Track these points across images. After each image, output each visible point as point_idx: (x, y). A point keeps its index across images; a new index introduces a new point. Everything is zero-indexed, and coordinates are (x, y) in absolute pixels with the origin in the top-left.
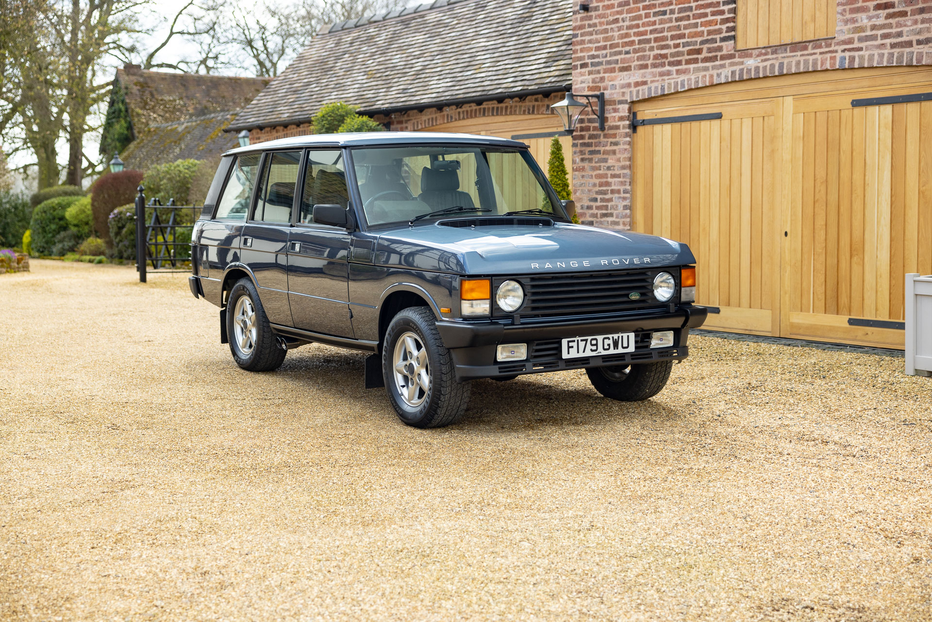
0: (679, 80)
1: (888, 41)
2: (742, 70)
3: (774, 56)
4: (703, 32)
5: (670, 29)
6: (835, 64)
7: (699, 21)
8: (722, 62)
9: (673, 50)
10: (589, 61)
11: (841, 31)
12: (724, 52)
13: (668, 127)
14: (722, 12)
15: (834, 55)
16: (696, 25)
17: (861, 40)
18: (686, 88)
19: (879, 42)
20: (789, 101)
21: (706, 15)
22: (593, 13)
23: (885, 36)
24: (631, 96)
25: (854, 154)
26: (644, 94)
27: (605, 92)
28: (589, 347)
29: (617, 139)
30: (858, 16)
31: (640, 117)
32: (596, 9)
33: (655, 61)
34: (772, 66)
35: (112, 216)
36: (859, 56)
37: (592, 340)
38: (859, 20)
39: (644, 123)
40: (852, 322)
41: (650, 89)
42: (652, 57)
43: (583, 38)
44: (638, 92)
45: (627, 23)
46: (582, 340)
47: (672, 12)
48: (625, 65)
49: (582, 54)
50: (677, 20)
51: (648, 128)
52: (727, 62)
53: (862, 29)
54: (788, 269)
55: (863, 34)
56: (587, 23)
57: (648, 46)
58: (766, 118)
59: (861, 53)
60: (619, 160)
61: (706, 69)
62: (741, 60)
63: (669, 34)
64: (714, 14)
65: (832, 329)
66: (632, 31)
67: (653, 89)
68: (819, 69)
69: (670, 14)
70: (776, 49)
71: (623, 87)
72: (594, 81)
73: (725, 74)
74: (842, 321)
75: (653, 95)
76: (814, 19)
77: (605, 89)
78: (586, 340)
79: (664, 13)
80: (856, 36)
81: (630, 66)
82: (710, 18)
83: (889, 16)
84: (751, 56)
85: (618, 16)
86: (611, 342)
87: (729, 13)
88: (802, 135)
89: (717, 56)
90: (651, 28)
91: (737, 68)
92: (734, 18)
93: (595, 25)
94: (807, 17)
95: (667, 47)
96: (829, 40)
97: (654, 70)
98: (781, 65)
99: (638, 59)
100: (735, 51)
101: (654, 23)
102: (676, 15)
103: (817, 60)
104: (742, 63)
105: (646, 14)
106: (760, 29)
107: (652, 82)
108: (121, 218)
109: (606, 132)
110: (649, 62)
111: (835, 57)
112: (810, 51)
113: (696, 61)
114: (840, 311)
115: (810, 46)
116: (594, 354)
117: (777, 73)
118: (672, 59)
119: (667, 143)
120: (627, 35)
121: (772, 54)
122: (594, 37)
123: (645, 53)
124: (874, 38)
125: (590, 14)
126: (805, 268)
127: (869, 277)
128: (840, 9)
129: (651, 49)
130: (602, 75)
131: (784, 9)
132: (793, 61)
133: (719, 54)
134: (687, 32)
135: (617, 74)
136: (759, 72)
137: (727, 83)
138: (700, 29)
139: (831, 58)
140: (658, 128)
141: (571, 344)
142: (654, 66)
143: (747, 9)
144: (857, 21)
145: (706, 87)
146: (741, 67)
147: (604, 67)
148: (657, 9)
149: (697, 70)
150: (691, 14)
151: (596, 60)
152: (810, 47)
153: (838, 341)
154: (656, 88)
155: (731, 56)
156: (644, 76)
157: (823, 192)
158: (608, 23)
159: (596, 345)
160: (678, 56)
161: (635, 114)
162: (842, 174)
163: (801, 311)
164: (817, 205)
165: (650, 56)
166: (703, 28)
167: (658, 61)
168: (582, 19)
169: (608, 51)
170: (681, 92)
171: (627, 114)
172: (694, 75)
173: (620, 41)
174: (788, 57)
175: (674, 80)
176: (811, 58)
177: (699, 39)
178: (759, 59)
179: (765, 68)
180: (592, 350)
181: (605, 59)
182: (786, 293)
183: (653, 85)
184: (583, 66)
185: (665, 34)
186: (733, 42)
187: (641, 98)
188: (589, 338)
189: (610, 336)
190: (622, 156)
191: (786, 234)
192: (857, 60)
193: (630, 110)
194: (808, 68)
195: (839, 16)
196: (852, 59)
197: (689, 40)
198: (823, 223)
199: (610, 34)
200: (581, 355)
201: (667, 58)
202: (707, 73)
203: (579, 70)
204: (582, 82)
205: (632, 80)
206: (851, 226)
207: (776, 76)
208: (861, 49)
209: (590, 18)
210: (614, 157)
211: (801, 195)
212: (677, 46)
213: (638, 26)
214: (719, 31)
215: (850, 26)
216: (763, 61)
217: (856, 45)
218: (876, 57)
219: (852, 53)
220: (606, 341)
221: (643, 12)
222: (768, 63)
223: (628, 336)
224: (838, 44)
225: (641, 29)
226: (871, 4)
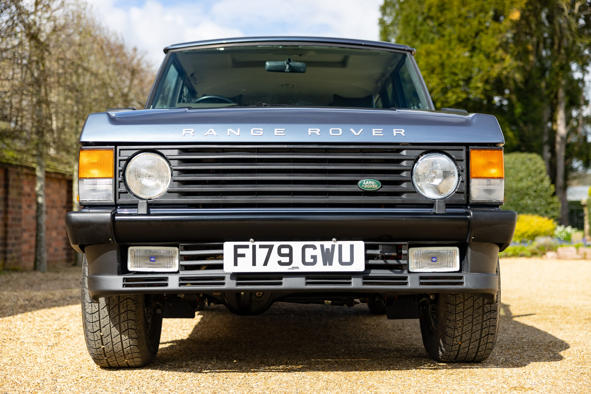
28: (275, 257)
37: (281, 247)
46: (261, 247)
78: (271, 248)
86: (318, 253)
116: (285, 269)
141: (240, 251)
159: (290, 255)
180: (280, 263)
188: (277, 244)
189: (317, 244)
200: (260, 268)
220: (309, 252)
223: (352, 247)
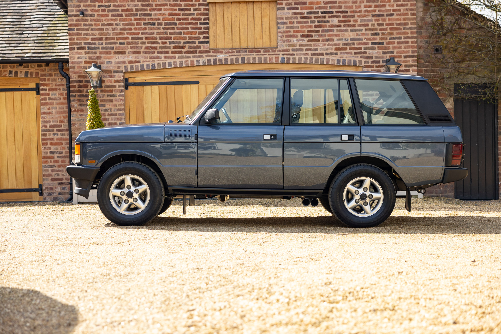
0: (167, 62)
1: (310, 52)
2: (215, 60)
3: (238, 54)
4: (185, 37)
5: (158, 33)
6: (278, 60)
7: (182, 31)
8: (201, 54)
9: (162, 45)
10: (86, 46)
11: (281, 45)
12: (202, 49)
13: (156, 88)
14: (200, 28)
16: (179, 33)
17: (293, 50)
18: (173, 67)
19: (304, 52)
21: (188, 29)
22: (89, 18)
23: (307, 50)
24: (126, 69)
26: (137, 68)
27: (102, 65)
29: (114, 93)
30: (292, 39)
31: (132, 81)
32: (92, 15)
33: (146, 50)
34: (237, 59)
36: (293, 58)
38: (292, 41)
39: (135, 84)
41: (142, 65)
42: (143, 48)
44: (132, 66)
45: (121, 27)
47: (160, 24)
48: (120, 51)
50: (164, 29)
51: (139, 87)
52: (204, 54)
53: (294, 45)
55: (295, 48)
57: (140, 41)
59: (294, 56)
60: (115, 105)
61: (188, 57)
62: (214, 54)
63: (158, 36)
64: (193, 28)
66: (125, 32)
67: (145, 66)
68: (268, 62)
69: (158, 25)
70: (239, 50)
71: (118, 63)
72: (90, 58)
73: (203, 60)
75: (145, 69)
76: (262, 38)
77: (102, 63)
79: (153, 24)
80: (291, 48)
81: (125, 52)
82: (190, 30)
83: (309, 41)
84: (222, 52)
85: (112, 22)
87: (204, 29)
89: (196, 51)
90: (142, 31)
91: (212, 58)
92: (208, 32)
93: (90, 25)
94: (257, 37)
95: (156, 43)
96: (274, 49)
97: (146, 55)
98: (243, 59)
99: (132, 48)
100: (210, 49)
101: (145, 29)
102: (163, 26)
103: (267, 57)
104: (216, 56)
105: (137, 23)
107: (144, 62)
109: (103, 89)
111: (278, 57)
112: (262, 53)
113: (181, 52)
115: (262, 51)
117: (240, 63)
118: (160, 50)
119: (156, 96)
120: (121, 34)
121: (237, 52)
122: (90, 32)
123: (138, 45)
124: (301, 50)
125: (86, 18)
128: (280, 34)
129: (144, 43)
130: (98, 55)
131: (242, 31)
132: (250, 57)
133: (198, 50)
134: (172, 36)
135: (112, 55)
137: (204, 65)
138: (183, 35)
139: (275, 57)
140: (147, 88)
142: (146, 53)
143: (216, 28)
145: (188, 67)
147: (100, 50)
148: (147, 22)
149: (181, 57)
150: (175, 27)
151: (93, 46)
154: (148, 65)
155: (207, 52)
156: (137, 58)
158: (103, 25)
160: (166, 49)
161: (127, 79)
166: (185, 35)
167: (148, 50)
169: (104, 41)
170: (168, 68)
171: (122, 79)
172: (177, 60)
173: (115, 36)
174: (247, 55)
175: (163, 61)
176: (263, 57)
178: (228, 55)
179: (232, 59)
181: (101, 46)
183: (145, 64)
185: (155, 36)
186: (207, 44)
187: (135, 70)
190: (118, 103)
192: (291, 60)
193: (124, 76)
194: (261, 61)
195: (280, 38)
196: (289, 59)
197: (174, 41)
199: (105, 31)
201: (156, 49)
202: (189, 60)
203: (76, 51)
204: (79, 58)
205: (127, 59)
208: (294, 55)
209: (87, 20)
210: (110, 103)
212: (164, 43)
213: (130, 29)
214: (199, 38)
215: (287, 43)
216: (230, 56)
217: (291, 52)
218: (303, 59)
219: (288, 56)
221: (134, 22)
222: (234, 58)
224: (280, 51)
225: (134, 31)
226: (299, 34)
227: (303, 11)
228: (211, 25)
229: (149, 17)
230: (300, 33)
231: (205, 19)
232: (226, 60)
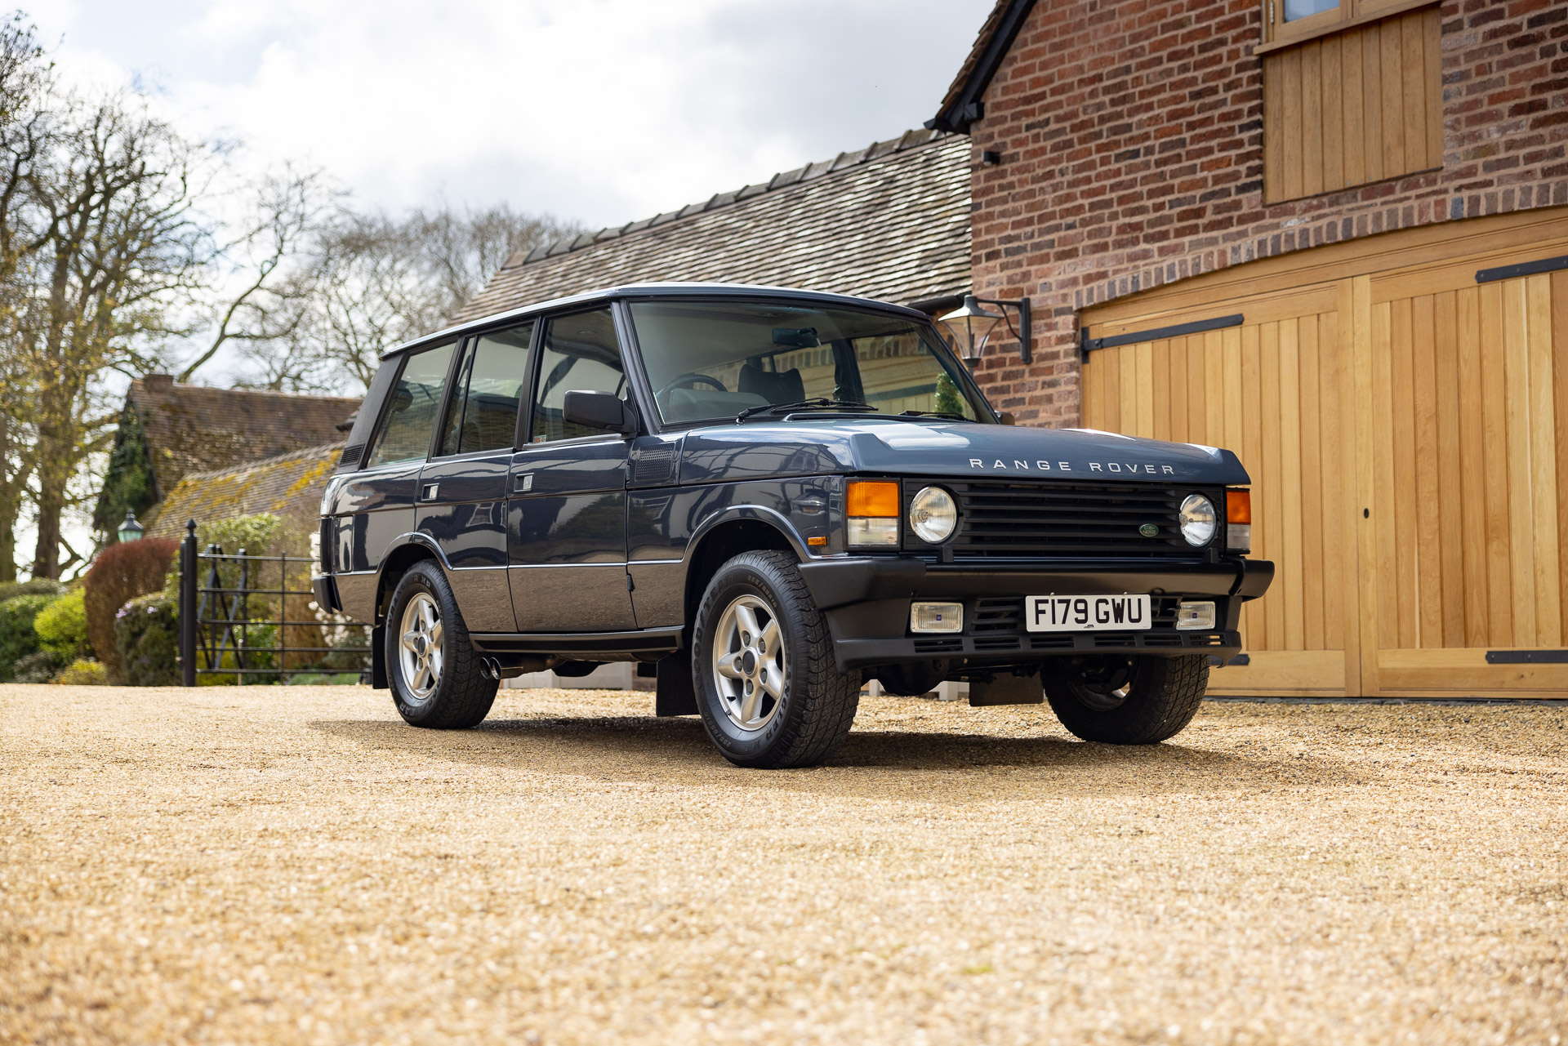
0: (1165, 265)
1: (1537, 166)
2: (1277, 238)
3: (1335, 209)
4: (1205, 180)
5: (1146, 180)
6: (1444, 213)
7: (1198, 162)
8: (1242, 228)
9: (1152, 215)
10: (1002, 247)
11: (1454, 156)
12: (1245, 210)
13: (1145, 348)
14: (1239, 144)
15: (1441, 197)
16: (1192, 170)
17: (1488, 168)
18: (1178, 277)
19: (1522, 168)
20: (1364, 283)
21: (1210, 151)
22: (1008, 167)
23: (1532, 158)
24: (1079, 299)
25: (1485, 363)
26: (1101, 293)
27: (1032, 297)
28: (1072, 614)
29: (1055, 376)
30: (1483, 128)
31: (1094, 335)
32: (1013, 158)
33: (1120, 237)
34: (1332, 226)
35: (121, 614)
36: (1487, 196)
37: (1078, 601)
38: (1485, 135)
39: (1102, 344)
40: (1493, 658)
41: (1112, 285)
42: (1114, 230)
43: (991, 209)
44: (1091, 291)
45: (1069, 177)
46: (1060, 601)
47: (1149, 151)
48: (1067, 248)
49: (988, 237)
50: (1158, 163)
51: (1110, 352)
52: (1251, 226)
53: (1490, 149)
54: (1372, 574)
55: (1493, 158)
56: (996, 183)
57: (1106, 212)
58: (1323, 317)
59: (1490, 190)
60: (1058, 412)
61: (1213, 242)
62: (1276, 221)
63: (1145, 189)
64: (1223, 147)
65: (1456, 673)
66: (1077, 190)
67: (1117, 284)
68: (1416, 223)
69: (1146, 154)
70: (1336, 197)
71: (1063, 285)
72: (1010, 280)
73: (1248, 246)
74: (1473, 658)
75: (1118, 294)
76: (1403, 142)
77: (1032, 291)
78: (1068, 602)
79: (1135, 154)
80: (1480, 162)
81: (1076, 249)
82: (1217, 155)
83: (1537, 124)
84: (1292, 212)
85: (1052, 167)
86: (1110, 608)
87: (1251, 144)
88: (1388, 338)
89: (1231, 218)
90: (1112, 181)
91: (1268, 236)
92: (1261, 151)
93: (1011, 185)
94: (1391, 139)
95: (1142, 210)
96: (1431, 173)
97: (1119, 251)
98: (1348, 223)
99: (1090, 235)
100: (1265, 206)
101: (1118, 173)
102: (1157, 156)
103: (1411, 208)
104: (1277, 226)
105: (1102, 159)
106: (1307, 166)
107: (1116, 272)
108: (137, 617)
109: (1034, 365)
110: (1110, 240)
111: (1444, 200)
112: (1398, 195)
113: (1194, 230)
114: (1470, 641)
115: (1398, 186)
116: (1081, 627)
117: (1340, 238)
118: (1151, 231)
119: (1146, 376)
120: (1069, 197)
121: (1331, 205)
122: (1010, 205)
123: (1102, 225)
124: (1512, 162)
125: (1001, 168)
126: (1402, 571)
127: (1522, 578)
128: (1449, 119)
129: (1114, 216)
130: (1025, 269)
131: (1350, 128)
132: (1368, 214)
133: (1235, 214)
134: (1176, 182)
135: (1052, 264)
136: (1307, 239)
137: (1252, 262)
138: (1199, 175)
139: (1437, 203)
140: (1127, 351)
141: (1041, 607)
142: (1119, 244)
143: (1282, 135)
144: (1480, 137)
145: (1214, 273)
146: (1276, 232)
147: (1029, 255)
148: (1123, 150)
149: (1195, 245)
150: (1183, 151)
151: (1015, 244)
152: (1398, 188)
153: (1469, 695)
154: (1124, 282)
155: (1258, 216)
156: (1100, 263)
157: (1431, 434)
158: (1035, 180)
159: (1085, 611)
160: (1162, 224)
161: (1085, 332)
162: (1464, 401)
163: (1399, 646)
164: (1420, 458)
165: (1110, 228)
166: (1205, 173)
167: (1125, 237)
168: (988, 178)
169: (1036, 227)
170: (1168, 285)
171: (1072, 331)
172: (1190, 255)
173: (1057, 209)
174: (1359, 208)
175: (1157, 265)
176: (1401, 206)
177: (1199, 193)
178: (1307, 217)
179: (1318, 230)
180: (1078, 621)
181: (1029, 242)
182: (1369, 618)
183: (1118, 278)
184: (991, 256)
185: (1138, 189)
186: (1259, 192)
187: (1096, 301)
188: (1073, 598)
189: (1109, 598)
190: (1064, 405)
191: (1366, 513)
192: (1483, 202)
193: (1076, 324)
194: (1397, 224)
195: (1449, 132)
196: (1474, 202)
197: (1181, 195)
198: (1434, 488)
199: (1039, 198)
200: (1059, 627)
201: (1142, 229)
202: (1215, 249)
203: (984, 264)
204: (989, 284)
205: (1080, 273)
206: (1485, 488)
207: (1339, 243)
208: (1489, 183)
209: (1003, 175)
210: (1049, 407)
211: (1390, 442)
212: (1159, 207)
213: (1088, 180)
214: (1235, 176)
215: (1469, 146)
216: (1314, 219)
217: (1481, 177)
218: (1518, 194)
219: (1474, 192)
220: (1102, 606)
221: (1096, 157)
222: (1324, 222)
223: (1140, 600)
224: (1448, 178)
225: (1095, 185)
226: (1505, 107)
227: (1516, 20)
228: (1270, 126)
229: (1127, 135)
230: (1508, 100)
231: (1251, 112)
232: (1304, 233)
